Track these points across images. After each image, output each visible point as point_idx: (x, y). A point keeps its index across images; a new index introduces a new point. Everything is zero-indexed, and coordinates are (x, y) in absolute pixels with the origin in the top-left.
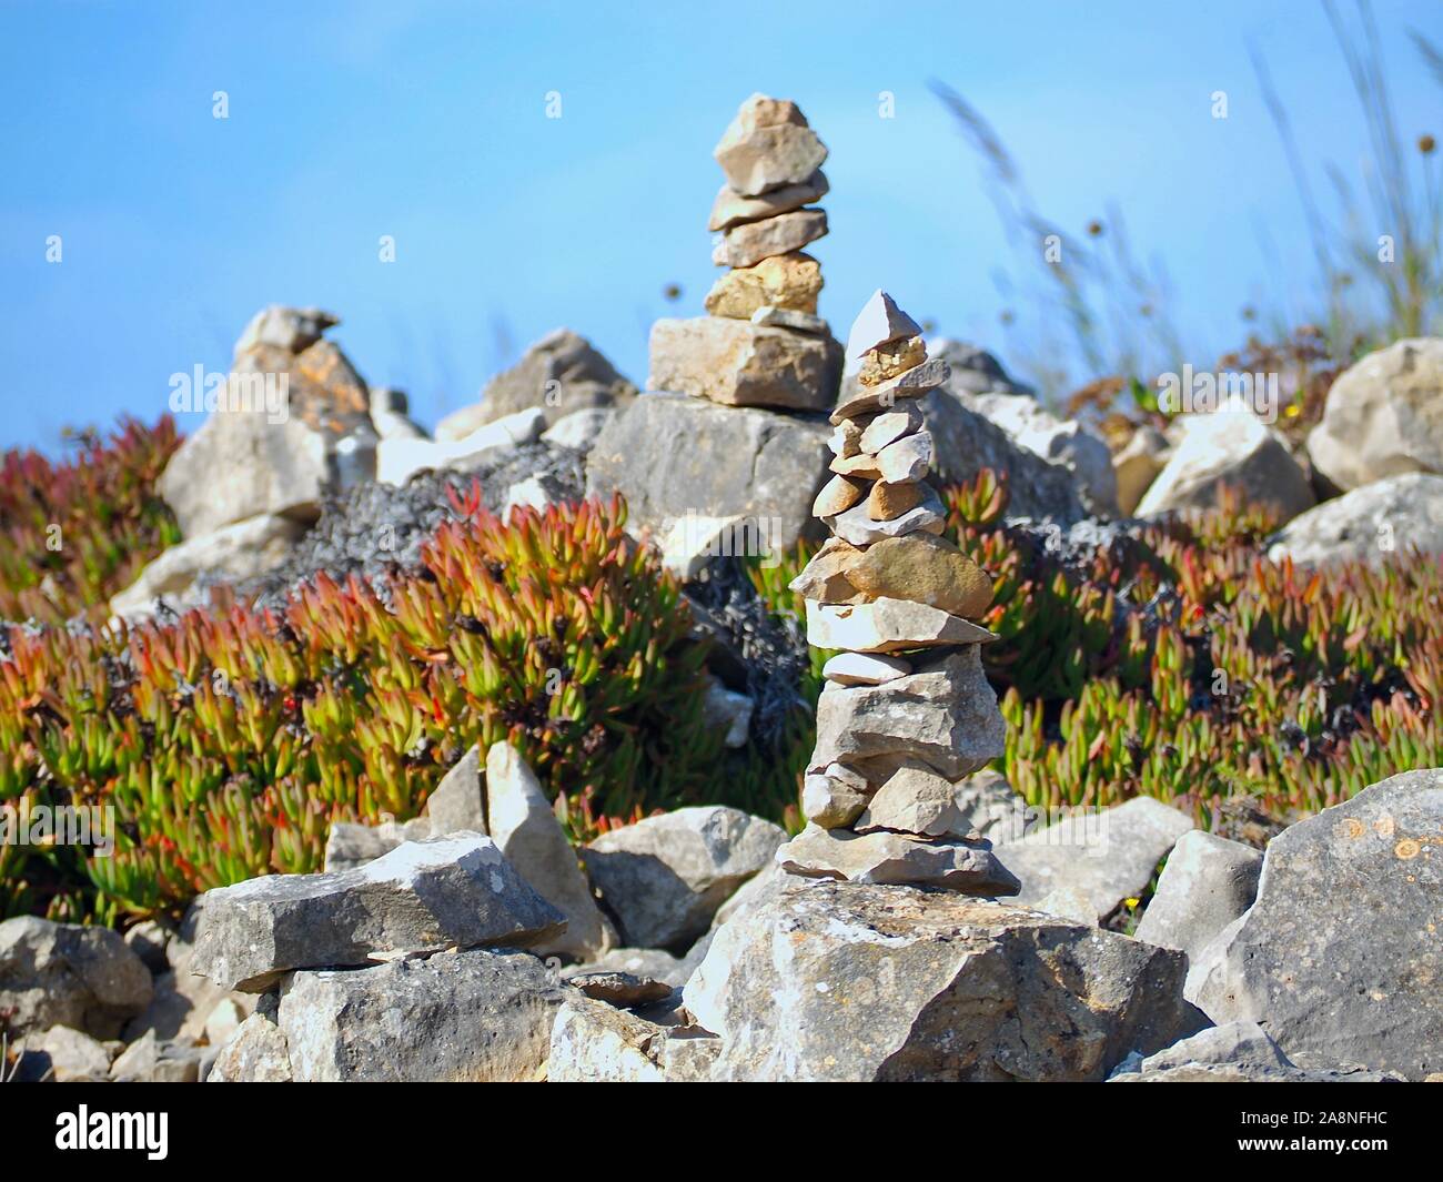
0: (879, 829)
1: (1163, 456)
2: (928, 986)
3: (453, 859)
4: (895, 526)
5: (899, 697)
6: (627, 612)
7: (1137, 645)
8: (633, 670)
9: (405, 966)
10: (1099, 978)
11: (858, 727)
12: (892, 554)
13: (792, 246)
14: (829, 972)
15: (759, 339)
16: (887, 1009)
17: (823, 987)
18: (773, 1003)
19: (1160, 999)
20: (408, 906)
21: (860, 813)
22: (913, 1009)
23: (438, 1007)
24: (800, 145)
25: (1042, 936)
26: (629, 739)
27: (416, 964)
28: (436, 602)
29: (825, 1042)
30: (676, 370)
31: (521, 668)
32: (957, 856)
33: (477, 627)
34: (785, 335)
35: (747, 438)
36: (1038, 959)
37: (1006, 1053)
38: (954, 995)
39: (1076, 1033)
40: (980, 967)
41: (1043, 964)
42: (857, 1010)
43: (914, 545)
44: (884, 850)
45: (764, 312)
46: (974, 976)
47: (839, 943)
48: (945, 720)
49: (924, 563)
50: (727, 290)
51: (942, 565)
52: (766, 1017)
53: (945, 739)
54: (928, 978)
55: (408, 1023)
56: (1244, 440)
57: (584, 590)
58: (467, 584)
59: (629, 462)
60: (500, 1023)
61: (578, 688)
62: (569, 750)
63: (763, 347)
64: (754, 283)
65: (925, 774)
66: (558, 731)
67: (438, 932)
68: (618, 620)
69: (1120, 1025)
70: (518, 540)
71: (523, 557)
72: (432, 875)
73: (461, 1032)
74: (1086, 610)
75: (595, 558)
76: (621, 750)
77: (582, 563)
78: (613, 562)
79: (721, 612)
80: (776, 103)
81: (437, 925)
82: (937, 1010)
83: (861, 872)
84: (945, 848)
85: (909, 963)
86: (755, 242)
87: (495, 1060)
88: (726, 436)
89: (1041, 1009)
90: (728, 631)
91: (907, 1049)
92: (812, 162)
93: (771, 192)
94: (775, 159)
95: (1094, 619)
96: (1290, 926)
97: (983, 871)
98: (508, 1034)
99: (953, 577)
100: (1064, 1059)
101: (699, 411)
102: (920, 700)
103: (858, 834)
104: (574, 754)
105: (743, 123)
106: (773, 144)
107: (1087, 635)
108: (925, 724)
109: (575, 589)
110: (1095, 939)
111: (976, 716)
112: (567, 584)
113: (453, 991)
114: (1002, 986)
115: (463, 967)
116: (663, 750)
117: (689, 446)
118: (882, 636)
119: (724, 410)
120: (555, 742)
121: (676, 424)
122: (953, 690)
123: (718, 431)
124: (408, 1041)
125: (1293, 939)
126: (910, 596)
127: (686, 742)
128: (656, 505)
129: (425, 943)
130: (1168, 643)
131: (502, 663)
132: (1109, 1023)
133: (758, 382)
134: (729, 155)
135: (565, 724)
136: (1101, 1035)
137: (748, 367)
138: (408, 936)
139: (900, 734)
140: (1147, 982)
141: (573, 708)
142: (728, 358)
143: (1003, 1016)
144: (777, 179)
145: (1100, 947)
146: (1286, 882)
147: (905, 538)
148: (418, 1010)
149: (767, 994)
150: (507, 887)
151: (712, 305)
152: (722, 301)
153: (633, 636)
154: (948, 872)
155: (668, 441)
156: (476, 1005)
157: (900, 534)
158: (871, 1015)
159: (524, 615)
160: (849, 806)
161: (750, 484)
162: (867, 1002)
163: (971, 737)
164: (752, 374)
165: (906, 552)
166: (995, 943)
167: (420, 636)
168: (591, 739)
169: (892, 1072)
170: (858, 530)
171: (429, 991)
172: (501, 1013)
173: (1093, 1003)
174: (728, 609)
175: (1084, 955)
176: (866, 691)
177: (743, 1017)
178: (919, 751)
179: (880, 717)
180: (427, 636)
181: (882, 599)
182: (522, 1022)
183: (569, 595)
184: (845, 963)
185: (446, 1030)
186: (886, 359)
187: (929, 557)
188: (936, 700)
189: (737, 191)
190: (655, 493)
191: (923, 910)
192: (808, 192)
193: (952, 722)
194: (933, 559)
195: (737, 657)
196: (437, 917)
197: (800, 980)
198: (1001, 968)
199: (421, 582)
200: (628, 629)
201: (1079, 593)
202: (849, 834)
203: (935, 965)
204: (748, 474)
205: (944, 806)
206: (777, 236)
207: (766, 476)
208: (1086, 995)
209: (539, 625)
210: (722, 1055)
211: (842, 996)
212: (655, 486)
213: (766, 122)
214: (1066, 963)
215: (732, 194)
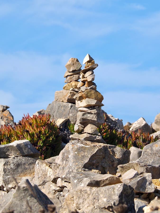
0: (85, 133)
1: (131, 126)
2: (92, 153)
3: (22, 142)
4: (89, 88)
5: (89, 113)
6: (50, 130)
7: (125, 140)
8: (51, 139)
9: (14, 158)
10: (117, 154)
11: (83, 118)
12: (88, 92)
13: (76, 79)
14: (77, 150)
15: (71, 93)
16: (86, 156)
17: (76, 153)
18: (69, 157)
19: (126, 157)
20: (15, 149)
21: (83, 130)
22: (90, 156)
23: (19, 164)
24: (78, 65)
25: (109, 147)
26: (50, 149)
27: (16, 158)
28: (22, 128)
29: (76, 161)
30: (58, 98)
31: (34, 138)
32: (97, 137)
33: (27, 132)
34: (75, 92)
35: (69, 107)
36: (108, 150)
37: (103, 164)
38: (96, 154)
39: (114, 161)
40: (100, 150)
41: (109, 151)
42: (81, 156)
43: (92, 91)
44: (86, 135)
45: (72, 89)
46: (99, 152)
47: (79, 146)
48: (96, 117)
49: (93, 93)
50: (67, 86)
51: (96, 94)
52: (68, 159)
53: (96, 119)
54: (92, 152)
55: (14, 166)
56: (143, 124)
57: (44, 127)
58: (26, 126)
59: (51, 111)
60: (28, 166)
61: (42, 141)
62: (41, 150)
63: (71, 94)
64: (70, 85)
65: (92, 125)
66: (39, 147)
67: (20, 153)
68: (48, 132)
69: (120, 161)
70: (34, 120)
71: (35, 122)
72: (19, 145)
73: (22, 168)
74: (118, 135)
75: (45, 122)
76: (48, 151)
77: (43, 123)
78: (48, 123)
79: (64, 132)
80: (74, 59)
81: (19, 152)
82: (93, 157)
83: (83, 139)
84: (95, 136)
85: (90, 149)
86: (71, 79)
87: (27, 172)
88: (65, 107)
89: (108, 157)
90: (65, 135)
91: (88, 162)
92: (79, 67)
93: (73, 71)
94: (74, 66)
95: (119, 136)
96: (146, 159)
97: (101, 139)
98: (29, 168)
99: (97, 96)
100: (112, 165)
101: (62, 103)
102: (92, 114)
103: (82, 134)
104: (41, 151)
105: (69, 62)
106: (74, 64)
107: (118, 138)
108: (93, 117)
109: (42, 127)
110: (117, 148)
111: (100, 116)
112: (41, 126)
113: (21, 162)
114: (103, 154)
115: (23, 158)
116: (55, 151)
117: (60, 108)
118: (87, 104)
119: (65, 103)
120: (38, 149)
121: (58, 105)
122: (97, 112)
123: (64, 106)
124: (14, 168)
125: (147, 161)
126: (91, 98)
127: (58, 150)
128: (55, 117)
129: (18, 154)
130: (130, 140)
131: (31, 137)
132: (119, 160)
133: (70, 99)
134: (67, 66)
135: (40, 146)
136: (117, 162)
137: (69, 97)
138: (15, 154)
139: (89, 119)
140: (125, 155)
141: (41, 144)
142: (66, 96)
143: (103, 158)
144: (74, 69)
145: (118, 149)
146: (146, 153)
147: (91, 90)
148: (16, 164)
149: (68, 156)
150: (31, 147)
151: (64, 88)
152: (66, 87)
153: (51, 134)
154: (95, 139)
155: (57, 108)
156: (24, 164)
157: (90, 89)
158: (83, 157)
159: (35, 130)
160: (81, 129)
161: (69, 114)
162: (83, 155)
163: (100, 120)
164: (69, 98)
165: (91, 92)
166: (102, 147)
167: (19, 133)
168: (44, 148)
169: (86, 165)
170: (84, 89)
171: (17, 161)
172: (28, 165)
173: (116, 157)
174: (65, 131)
175: (115, 150)
176: (84, 112)
177: (64, 160)
178: (92, 121)
179: (86, 116)
180: (20, 133)
181: (87, 98)
182: (31, 167)
183: (41, 128)
184: (80, 149)
185: (20, 167)
186: (89, 64)
187: (94, 92)
188: (95, 114)
189: (68, 71)
190: (55, 115)
191: (91, 144)
192: (79, 72)
193: (97, 117)
194: (95, 93)
195: (66, 139)
196: (19, 151)
197: (73, 152)
198: (103, 151)
199: (19, 125)
200: (50, 133)
201: (117, 132)
202: (81, 134)
203: (93, 150)
204: (69, 112)
205: (95, 130)
206: (74, 78)
207: (71, 113)
208: (115, 156)
209: (37, 132)
210: (61, 165)
211: (79, 154)
212: (55, 114)
213: (73, 61)
214: (112, 151)
215: (68, 72)
